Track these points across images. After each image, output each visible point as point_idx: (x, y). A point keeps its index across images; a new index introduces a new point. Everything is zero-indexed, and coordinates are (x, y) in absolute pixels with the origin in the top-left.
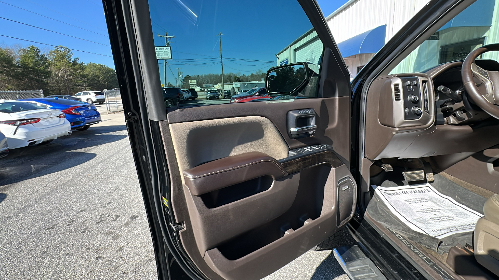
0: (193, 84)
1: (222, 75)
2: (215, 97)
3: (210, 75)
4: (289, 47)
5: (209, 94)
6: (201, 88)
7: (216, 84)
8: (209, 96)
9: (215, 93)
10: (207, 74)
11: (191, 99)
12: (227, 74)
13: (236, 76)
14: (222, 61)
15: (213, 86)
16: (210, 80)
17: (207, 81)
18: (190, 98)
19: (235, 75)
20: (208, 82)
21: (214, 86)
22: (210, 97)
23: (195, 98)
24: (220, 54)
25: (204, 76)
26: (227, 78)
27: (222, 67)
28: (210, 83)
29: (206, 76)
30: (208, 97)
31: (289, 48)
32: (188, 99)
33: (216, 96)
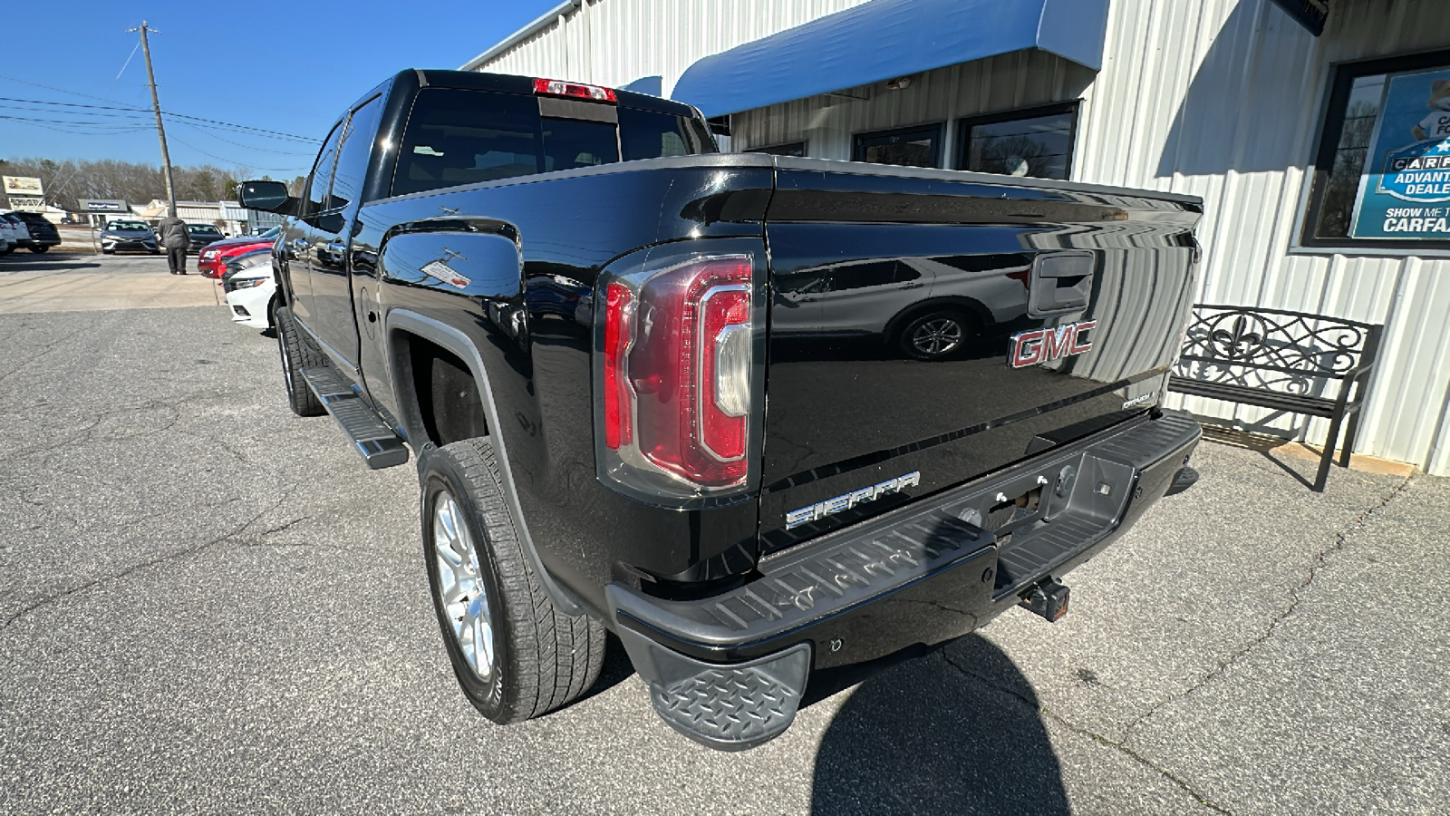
0: (26, 196)
1: (166, 172)
2: (142, 246)
3: (108, 164)
4: (561, 18)
5: (112, 233)
6: (69, 211)
7: (144, 201)
8: (112, 241)
9: (142, 234)
10: (93, 161)
11: (27, 250)
12: (192, 168)
13: (233, 178)
14: (161, 124)
15: (130, 210)
16: (114, 184)
17: (98, 185)
18: (21, 243)
19: (226, 176)
20: (101, 193)
21: (133, 208)
22: (116, 246)
23: (45, 247)
24: (153, 101)
25: (77, 166)
26: (193, 185)
27: (161, 144)
28: (114, 197)
29: (88, 168)
30: (109, 244)
31: (554, 23)
32: (12, 246)
33: (146, 244)
